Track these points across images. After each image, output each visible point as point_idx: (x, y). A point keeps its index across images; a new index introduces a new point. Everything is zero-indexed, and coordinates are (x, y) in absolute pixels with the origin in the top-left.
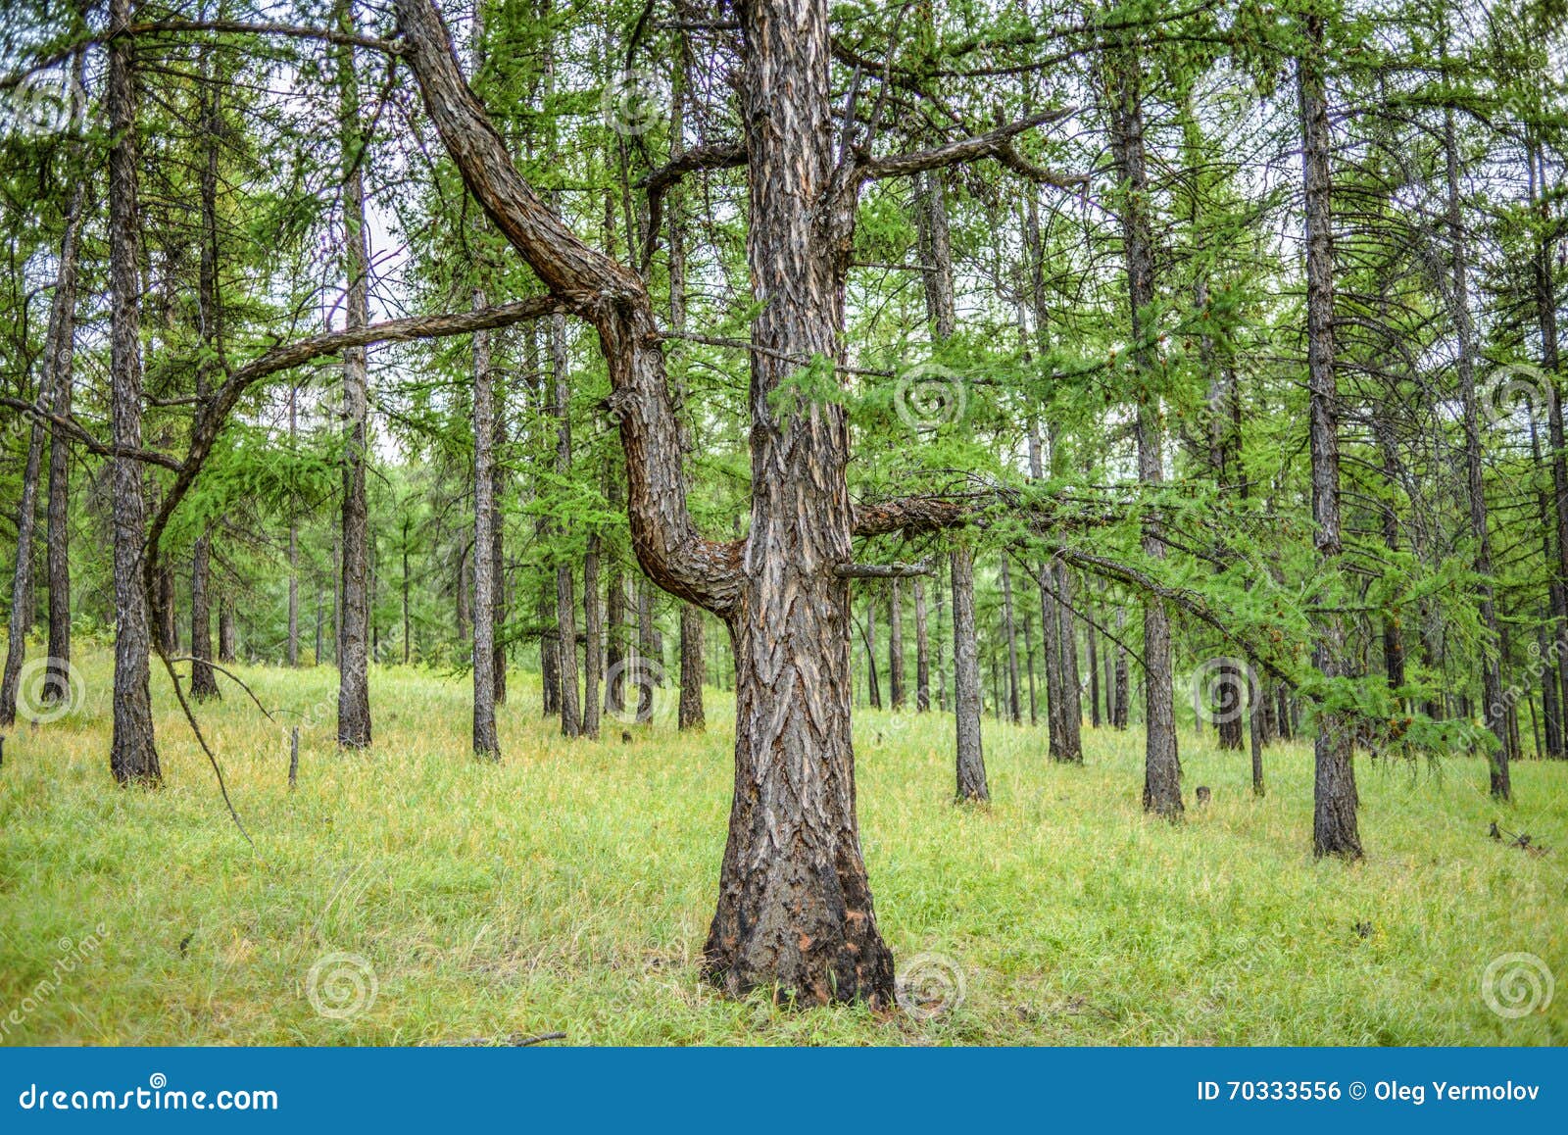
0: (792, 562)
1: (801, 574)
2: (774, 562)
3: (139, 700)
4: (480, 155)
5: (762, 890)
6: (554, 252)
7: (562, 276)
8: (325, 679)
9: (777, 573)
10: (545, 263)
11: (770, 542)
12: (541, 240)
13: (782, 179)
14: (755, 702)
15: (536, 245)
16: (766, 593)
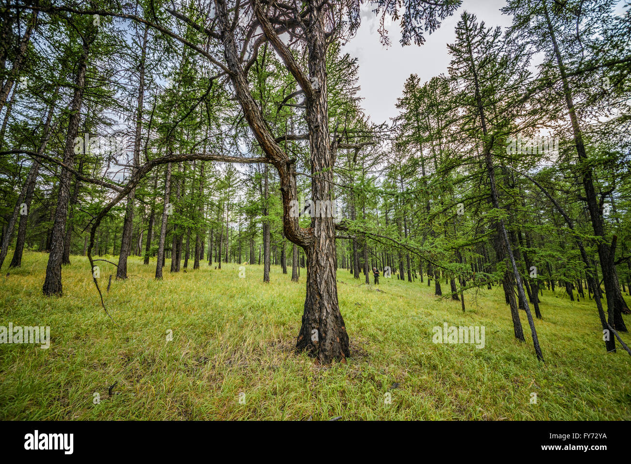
0: (328, 234)
1: (329, 237)
2: (323, 234)
3: (57, 269)
4: (254, 111)
5: (325, 325)
6: (272, 145)
7: (273, 152)
8: (115, 259)
9: (324, 237)
10: (268, 147)
11: (322, 229)
12: (269, 141)
13: (323, 142)
14: (318, 271)
15: (267, 142)
16: (321, 242)
